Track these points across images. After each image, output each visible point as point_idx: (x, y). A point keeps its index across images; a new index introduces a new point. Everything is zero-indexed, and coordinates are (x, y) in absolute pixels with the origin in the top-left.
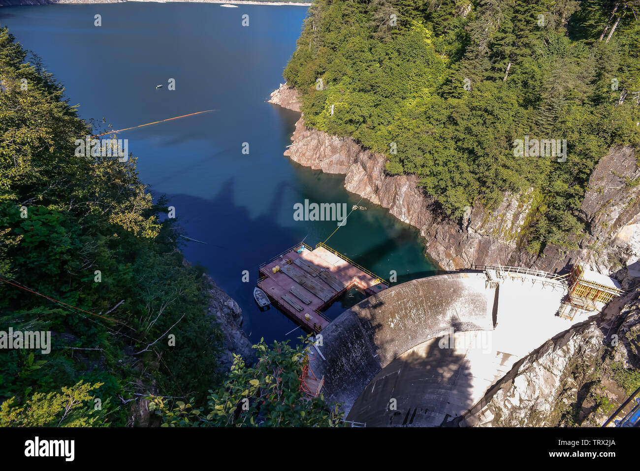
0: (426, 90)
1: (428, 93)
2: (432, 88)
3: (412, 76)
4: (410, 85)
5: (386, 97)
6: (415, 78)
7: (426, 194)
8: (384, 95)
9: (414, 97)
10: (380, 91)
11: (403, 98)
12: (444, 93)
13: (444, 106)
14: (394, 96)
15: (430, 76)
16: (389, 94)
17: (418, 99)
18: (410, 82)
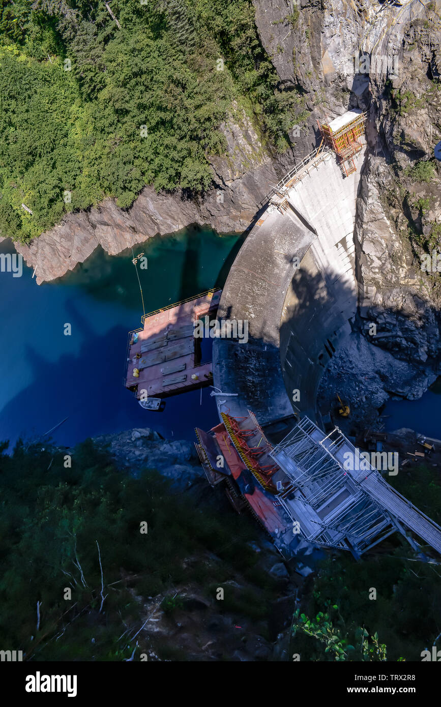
0: (74, 108)
1: (78, 109)
2: (77, 101)
3: (49, 109)
4: (56, 118)
5: (52, 150)
6: (54, 107)
7: (171, 192)
8: (49, 150)
9: (72, 124)
10: (42, 151)
11: (65, 136)
12: (89, 95)
13: (102, 107)
14: (57, 142)
15: (63, 91)
16: (51, 145)
17: (78, 123)
18: (54, 115)
